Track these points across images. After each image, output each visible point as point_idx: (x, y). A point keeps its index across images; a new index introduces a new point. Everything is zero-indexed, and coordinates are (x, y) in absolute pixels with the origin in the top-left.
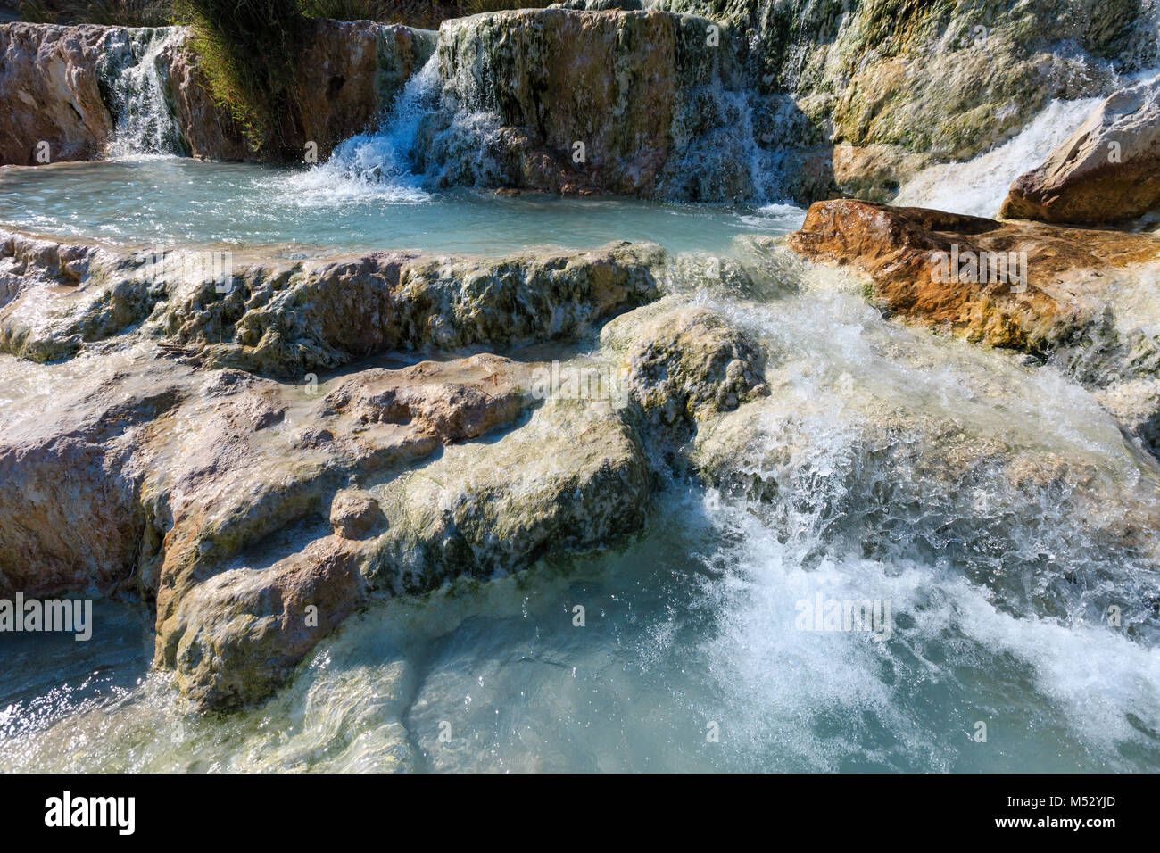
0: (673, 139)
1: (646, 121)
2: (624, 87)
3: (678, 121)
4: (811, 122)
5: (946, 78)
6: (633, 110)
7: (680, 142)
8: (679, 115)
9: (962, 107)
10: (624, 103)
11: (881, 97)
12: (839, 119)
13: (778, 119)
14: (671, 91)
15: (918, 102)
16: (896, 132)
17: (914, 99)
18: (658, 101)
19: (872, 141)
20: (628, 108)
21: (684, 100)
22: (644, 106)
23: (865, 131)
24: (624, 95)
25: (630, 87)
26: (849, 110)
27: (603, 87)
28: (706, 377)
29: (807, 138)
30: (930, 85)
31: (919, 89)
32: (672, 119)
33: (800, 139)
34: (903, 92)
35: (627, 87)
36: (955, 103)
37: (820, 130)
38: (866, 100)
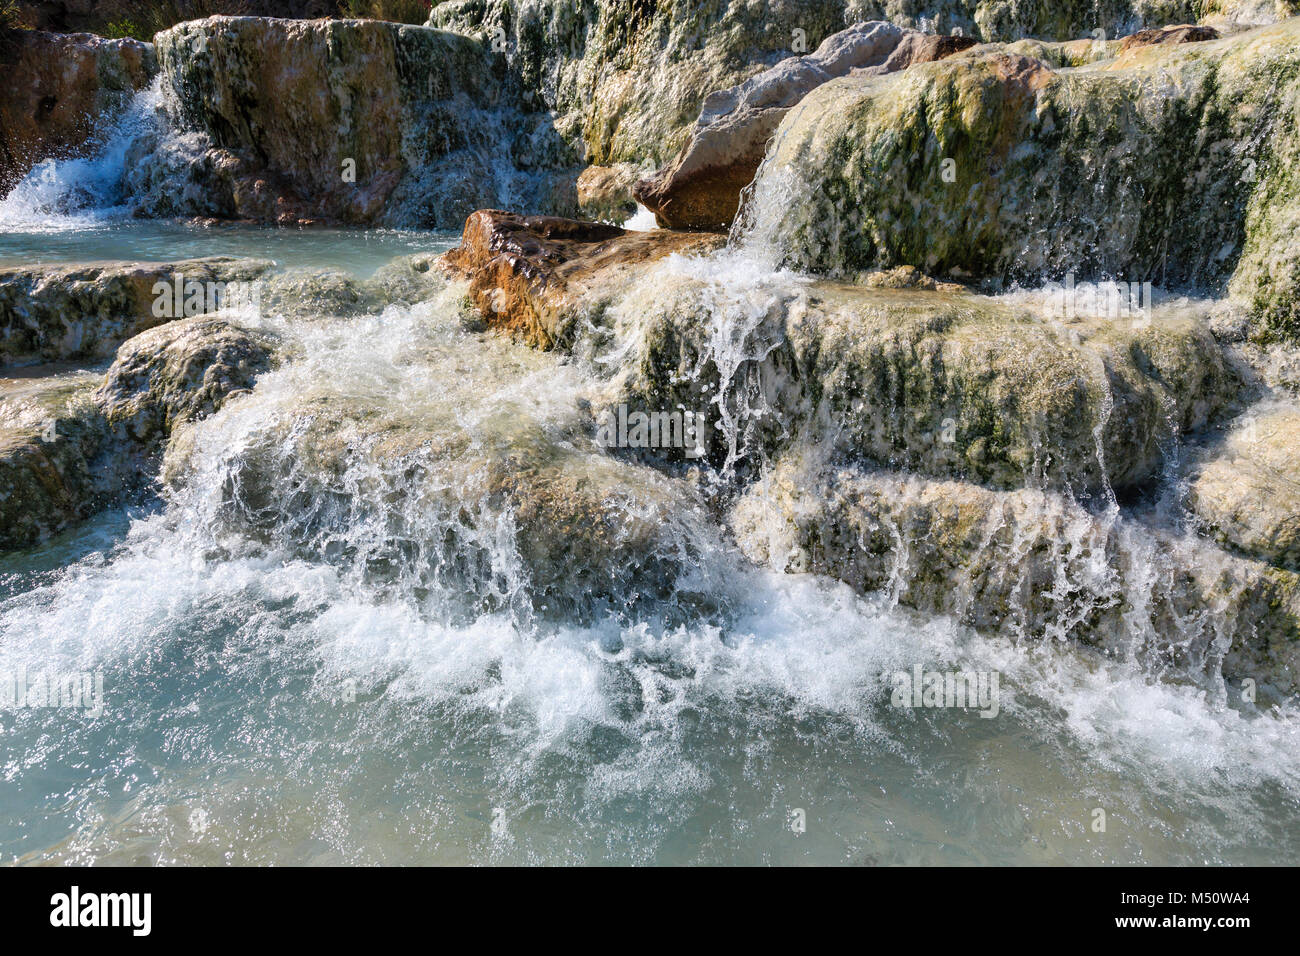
0: (406, 160)
1: (374, 140)
2: (345, 102)
3: (408, 140)
4: (564, 141)
5: (667, 90)
6: (359, 128)
7: (415, 164)
8: (410, 132)
9: (682, 121)
10: (348, 121)
11: (615, 112)
12: (588, 137)
13: (534, 139)
14: (396, 107)
15: (645, 117)
16: (629, 149)
17: (643, 113)
18: (384, 119)
19: (614, 160)
20: (353, 126)
21: (412, 117)
22: (370, 124)
23: (607, 149)
24: (346, 111)
25: (353, 102)
26: (593, 127)
27: (320, 103)
28: (183, 385)
29: (562, 159)
30: (654, 98)
31: (645, 102)
32: (400, 137)
33: (556, 161)
34: (633, 106)
35: (349, 102)
36: (674, 117)
37: (572, 149)
38: (605, 114)
